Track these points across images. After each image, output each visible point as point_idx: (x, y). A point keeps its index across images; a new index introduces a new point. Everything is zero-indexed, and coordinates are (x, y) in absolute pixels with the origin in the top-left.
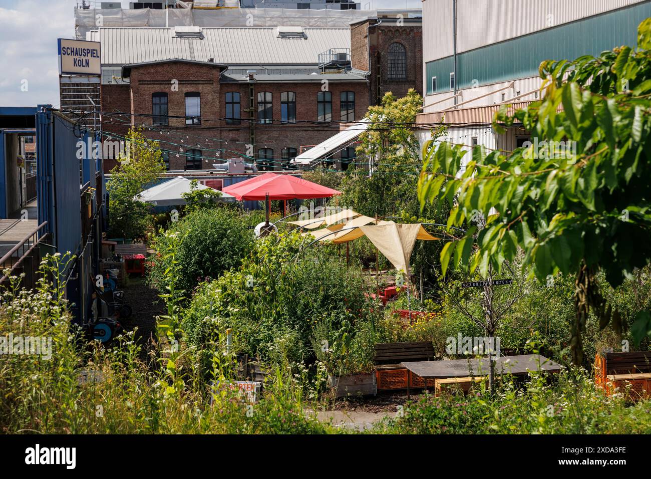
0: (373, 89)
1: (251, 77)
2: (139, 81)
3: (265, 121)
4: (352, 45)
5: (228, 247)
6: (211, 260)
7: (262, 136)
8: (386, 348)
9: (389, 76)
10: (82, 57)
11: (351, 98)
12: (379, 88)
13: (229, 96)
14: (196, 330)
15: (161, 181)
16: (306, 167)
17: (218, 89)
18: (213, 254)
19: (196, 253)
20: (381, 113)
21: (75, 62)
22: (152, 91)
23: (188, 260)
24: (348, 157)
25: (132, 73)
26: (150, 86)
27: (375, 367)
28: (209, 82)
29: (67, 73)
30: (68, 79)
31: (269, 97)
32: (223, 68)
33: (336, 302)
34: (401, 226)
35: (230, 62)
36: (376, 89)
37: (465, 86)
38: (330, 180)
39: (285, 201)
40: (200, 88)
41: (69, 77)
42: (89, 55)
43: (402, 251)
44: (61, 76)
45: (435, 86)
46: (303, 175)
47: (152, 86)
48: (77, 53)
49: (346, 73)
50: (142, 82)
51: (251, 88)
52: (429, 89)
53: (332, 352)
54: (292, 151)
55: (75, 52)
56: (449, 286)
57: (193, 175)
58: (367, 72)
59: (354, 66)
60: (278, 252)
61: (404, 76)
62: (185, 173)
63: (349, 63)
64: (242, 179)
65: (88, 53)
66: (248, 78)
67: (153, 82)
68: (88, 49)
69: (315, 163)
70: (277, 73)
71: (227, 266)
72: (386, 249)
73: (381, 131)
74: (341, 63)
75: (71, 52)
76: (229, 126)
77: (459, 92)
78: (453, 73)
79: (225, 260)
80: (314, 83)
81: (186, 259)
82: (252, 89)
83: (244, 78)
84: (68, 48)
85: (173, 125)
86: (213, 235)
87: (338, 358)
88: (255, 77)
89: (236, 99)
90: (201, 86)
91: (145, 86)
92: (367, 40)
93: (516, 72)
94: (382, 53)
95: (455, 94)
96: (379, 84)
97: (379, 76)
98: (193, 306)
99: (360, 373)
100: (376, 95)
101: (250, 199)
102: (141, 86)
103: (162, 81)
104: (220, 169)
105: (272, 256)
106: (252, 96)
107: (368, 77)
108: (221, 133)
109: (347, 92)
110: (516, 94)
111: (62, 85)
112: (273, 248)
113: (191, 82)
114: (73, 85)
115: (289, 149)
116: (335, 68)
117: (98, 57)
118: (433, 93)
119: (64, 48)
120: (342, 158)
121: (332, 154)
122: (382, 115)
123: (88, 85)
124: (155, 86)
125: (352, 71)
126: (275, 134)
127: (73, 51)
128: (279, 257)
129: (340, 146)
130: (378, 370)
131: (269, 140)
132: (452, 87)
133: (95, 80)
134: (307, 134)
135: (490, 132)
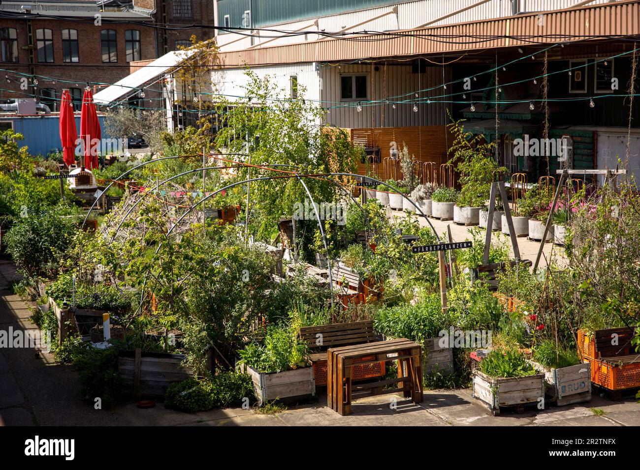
7: (45, 75)
9: (175, 15)
31: (49, 33)
37: (263, 24)
45: (228, 25)
49: (128, 11)
51: (28, 24)
58: (152, 10)
59: (136, 4)
61: (189, 15)
63: (130, 1)
74: (122, 1)
76: (6, 64)
77: (255, 31)
78: (248, 11)
82: (29, 26)
89: (13, 35)
93: (321, 9)
95: (251, 32)
96: (165, 22)
97: (164, 15)
100: (162, 34)
104: (7, 109)
106: (30, 32)
107: (154, 15)
109: (132, 30)
116: (114, 7)
118: (225, 32)
125: (134, 9)
126: (57, 73)
132: (248, 26)
134: (91, 74)
135: (314, 69)
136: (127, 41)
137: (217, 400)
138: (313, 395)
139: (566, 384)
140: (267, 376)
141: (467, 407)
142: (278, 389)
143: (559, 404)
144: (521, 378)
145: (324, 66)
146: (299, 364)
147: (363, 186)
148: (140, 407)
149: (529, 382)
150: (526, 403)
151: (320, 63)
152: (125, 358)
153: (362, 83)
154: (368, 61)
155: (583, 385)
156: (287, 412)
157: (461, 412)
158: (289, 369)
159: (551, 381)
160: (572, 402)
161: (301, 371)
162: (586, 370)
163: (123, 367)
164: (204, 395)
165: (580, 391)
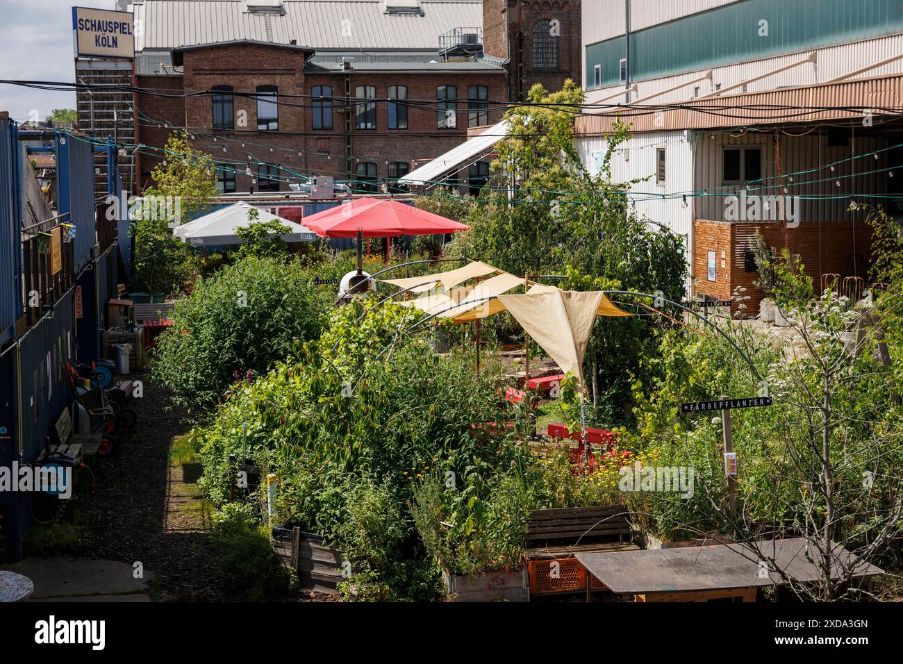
0: (512, 82)
1: (347, 65)
2: (194, 70)
3: (366, 125)
4: (485, 23)
5: (285, 321)
6: (256, 342)
7: (362, 146)
8: (547, 518)
9: (535, 66)
10: (108, 33)
11: (483, 94)
12: (521, 82)
13: (316, 91)
14: (221, 468)
15: (215, 207)
16: (420, 190)
17: (302, 81)
18: (260, 334)
19: (233, 332)
20: (526, 114)
21: (97, 41)
22: (212, 84)
23: (219, 343)
24: (479, 175)
25: (185, 59)
26: (208, 77)
27: (526, 554)
28: (290, 72)
29: (86, 56)
30: (87, 63)
31: (371, 92)
32: (307, 53)
33: (456, 432)
34: (569, 296)
36: (516, 82)
37: (642, 77)
38: (453, 207)
39: (389, 239)
40: (278, 80)
41: (89, 61)
42: (118, 30)
43: (571, 339)
44: (76, 60)
45: (598, 79)
46: (416, 200)
47: (212, 76)
48: (99, 28)
49: (476, 61)
50: (198, 71)
51: (347, 80)
52: (590, 82)
53: (449, 528)
54: (402, 167)
56: (652, 398)
57: (263, 199)
58: (505, 60)
59: (487, 51)
60: (361, 336)
61: (555, 66)
62: (251, 197)
63: (480, 48)
64: (330, 205)
65: (115, 28)
66: (343, 67)
67: (213, 72)
68: (115, 23)
69: (431, 184)
70: (383, 61)
71: (282, 353)
72: (544, 335)
73: (525, 138)
74: (469, 48)
75: (92, 25)
76: (317, 131)
77: (632, 85)
78: (625, 60)
79: (279, 344)
80: (433, 74)
81: (217, 340)
82: (348, 82)
83: (338, 67)
84: (87, 20)
86: (261, 303)
87: (460, 539)
88: (353, 65)
89: (327, 95)
90: (279, 77)
91: (203, 76)
92: (504, 16)
93: (716, 56)
94: (526, 34)
95: (627, 88)
96: (521, 76)
97: (520, 65)
98: (219, 427)
99: (500, 568)
100: (517, 91)
101: (339, 235)
102: (197, 77)
103: (226, 70)
104: (299, 191)
105: (351, 342)
106: (348, 91)
107: (506, 66)
108: (305, 141)
109: (478, 86)
110: (715, 87)
111: (78, 72)
112: (352, 330)
113: (264, 72)
114: (95, 72)
115: (398, 164)
116: (461, 55)
117: (130, 33)
118: (595, 87)
119: (81, 20)
120: (470, 176)
121: (456, 170)
122: (527, 115)
123: (116, 72)
124: (215, 76)
125: (484, 59)
126: (379, 143)
127: (95, 25)
128: (361, 344)
129: (467, 160)
130: (532, 559)
131: (370, 151)
132: (623, 79)
133: (125, 66)
134: (422, 144)
136: (470, 100)
145: (699, 135)
147: (705, 306)
151: (696, 131)
153: (754, 159)
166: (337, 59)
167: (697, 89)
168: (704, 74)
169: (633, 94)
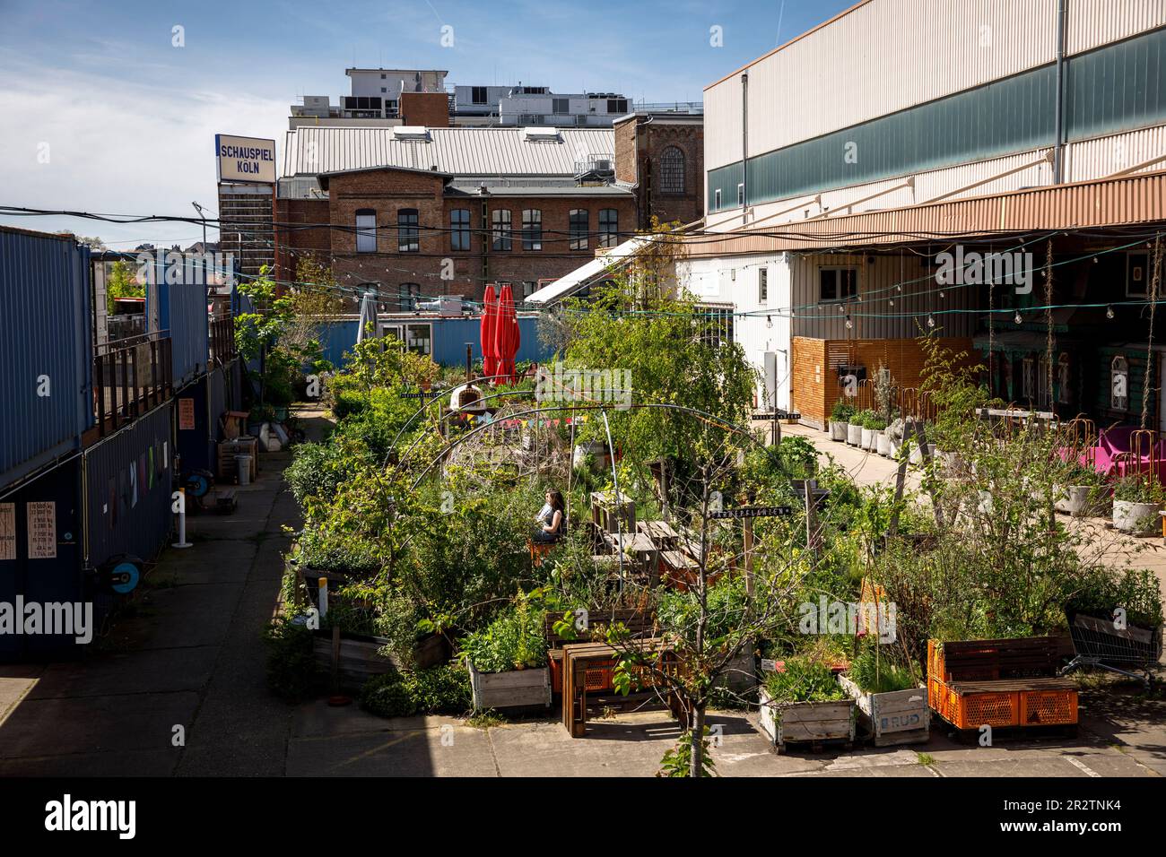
0: (641, 205)
1: (484, 190)
2: (339, 194)
4: (617, 150)
7: (499, 266)
9: (662, 190)
10: (249, 160)
11: (613, 217)
12: (649, 205)
13: (455, 214)
16: (542, 307)
17: (442, 205)
21: (239, 167)
22: (356, 208)
25: (331, 183)
26: (352, 201)
28: (430, 196)
29: (229, 181)
30: (229, 188)
31: (507, 215)
32: (447, 178)
35: (458, 172)
36: (644, 206)
37: (758, 202)
40: (418, 204)
41: (231, 186)
42: (259, 157)
44: (219, 185)
45: (717, 203)
47: (355, 201)
48: (241, 154)
49: (608, 186)
50: (342, 195)
51: (484, 204)
52: (711, 206)
54: (529, 286)
55: (240, 153)
58: (634, 184)
59: (619, 176)
61: (681, 190)
63: (612, 173)
65: (257, 154)
66: (480, 192)
67: (356, 196)
68: (257, 150)
70: (521, 186)
74: (602, 173)
75: (234, 152)
76: (455, 253)
77: (749, 209)
78: (742, 185)
80: (566, 198)
82: (484, 206)
83: (476, 191)
84: (230, 147)
85: (382, 251)
88: (489, 190)
89: (465, 218)
90: (420, 201)
91: (347, 200)
92: (634, 144)
93: (824, 181)
94: (654, 160)
95: (745, 211)
96: (649, 199)
97: (648, 189)
100: (645, 214)
102: (342, 201)
103: (369, 194)
106: (485, 214)
107: (635, 190)
109: (608, 209)
110: (823, 210)
111: (221, 196)
113: (405, 196)
114: (237, 196)
116: (594, 180)
117: (271, 160)
118: (715, 210)
119: (224, 147)
123: (257, 197)
124: (360, 200)
125: (616, 183)
126: (515, 263)
127: (237, 152)
132: (741, 202)
133: (266, 190)
134: (554, 264)
135: (784, 261)
136: (601, 223)
137: (422, 703)
138: (548, 705)
139: (889, 717)
140: (483, 675)
141: (750, 738)
142: (498, 695)
143: (878, 744)
144: (817, 703)
146: (529, 664)
148: (331, 705)
149: (831, 710)
150: (826, 740)
151: (793, 252)
152: (322, 639)
154: (844, 251)
155: (916, 719)
156: (506, 726)
157: (735, 745)
158: (514, 669)
159: (868, 712)
160: (898, 742)
161: (529, 672)
162: (921, 698)
163: (319, 650)
164: (404, 696)
165: (908, 728)
166: (476, 184)
167: (807, 212)
168: (813, 198)
169: (750, 217)
